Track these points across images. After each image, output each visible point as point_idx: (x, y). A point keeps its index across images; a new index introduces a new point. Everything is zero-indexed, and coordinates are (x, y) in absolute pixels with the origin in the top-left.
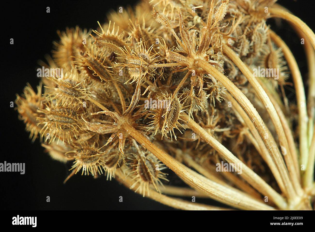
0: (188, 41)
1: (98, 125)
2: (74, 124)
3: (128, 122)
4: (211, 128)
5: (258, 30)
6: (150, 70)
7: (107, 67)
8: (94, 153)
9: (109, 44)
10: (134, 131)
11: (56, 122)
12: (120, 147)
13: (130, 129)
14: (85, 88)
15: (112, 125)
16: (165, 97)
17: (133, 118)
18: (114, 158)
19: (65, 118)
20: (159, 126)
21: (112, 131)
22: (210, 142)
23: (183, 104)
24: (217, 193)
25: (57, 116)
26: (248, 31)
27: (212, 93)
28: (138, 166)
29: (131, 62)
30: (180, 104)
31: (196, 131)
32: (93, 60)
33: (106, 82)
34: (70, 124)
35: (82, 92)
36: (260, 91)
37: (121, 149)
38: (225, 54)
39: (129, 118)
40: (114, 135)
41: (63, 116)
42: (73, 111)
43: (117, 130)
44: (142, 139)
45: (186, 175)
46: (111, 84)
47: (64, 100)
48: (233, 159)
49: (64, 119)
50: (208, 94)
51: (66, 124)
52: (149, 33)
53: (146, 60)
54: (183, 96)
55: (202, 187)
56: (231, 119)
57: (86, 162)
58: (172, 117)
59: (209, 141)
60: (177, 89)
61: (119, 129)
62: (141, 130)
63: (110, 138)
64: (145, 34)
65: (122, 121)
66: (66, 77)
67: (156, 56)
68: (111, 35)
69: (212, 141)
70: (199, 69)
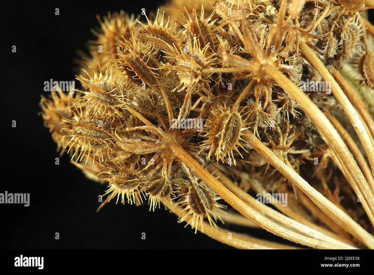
0: (253, 41)
1: (138, 142)
2: (107, 139)
3: (175, 140)
4: (284, 149)
5: (348, 26)
6: (204, 76)
7: (152, 68)
8: (131, 176)
9: (155, 39)
10: (182, 151)
11: (84, 136)
12: (163, 172)
13: (177, 149)
14: (123, 94)
15: (155, 142)
16: (222, 111)
17: (182, 134)
18: (157, 184)
19: (97, 131)
20: (213, 147)
21: (154, 150)
22: (280, 168)
23: (246, 120)
24: (287, 233)
25: (86, 128)
26: (336, 26)
27: (284, 106)
28: (189, 195)
29: (182, 64)
30: (241, 121)
31: (263, 154)
32: (134, 57)
33: (150, 88)
34: (102, 139)
35: (119, 100)
36: (346, 105)
37: (164, 175)
38: (304, 56)
39: (177, 135)
40: (157, 156)
41: (93, 128)
42: (107, 122)
43: (160, 150)
44: (191, 162)
45: (246, 211)
46: (157, 89)
47: (96, 108)
48: (310, 190)
49: (95, 133)
50: (279, 108)
51: (97, 139)
52: (208, 25)
53: (199, 63)
54: (246, 110)
55: (266, 226)
56: (312, 138)
57: (122, 187)
58: (230, 136)
59: (278, 167)
60: (238, 101)
61: (163, 148)
62: (192, 150)
63: (151, 160)
64: (203, 26)
65: (167, 138)
66: (99, 79)
67: (214, 57)
68: (158, 28)
69: (283, 167)
70: (266, 77)
